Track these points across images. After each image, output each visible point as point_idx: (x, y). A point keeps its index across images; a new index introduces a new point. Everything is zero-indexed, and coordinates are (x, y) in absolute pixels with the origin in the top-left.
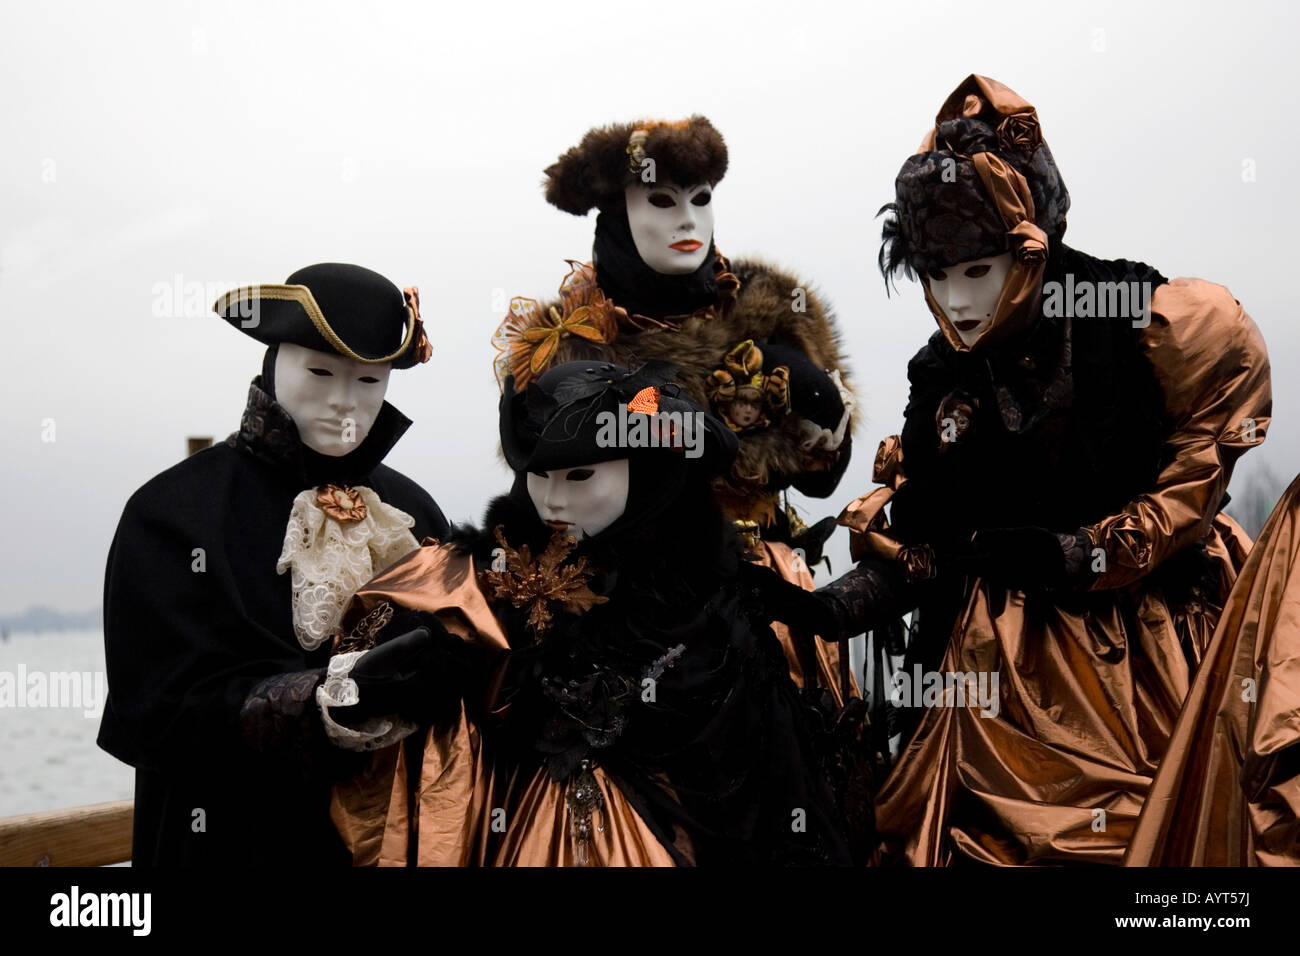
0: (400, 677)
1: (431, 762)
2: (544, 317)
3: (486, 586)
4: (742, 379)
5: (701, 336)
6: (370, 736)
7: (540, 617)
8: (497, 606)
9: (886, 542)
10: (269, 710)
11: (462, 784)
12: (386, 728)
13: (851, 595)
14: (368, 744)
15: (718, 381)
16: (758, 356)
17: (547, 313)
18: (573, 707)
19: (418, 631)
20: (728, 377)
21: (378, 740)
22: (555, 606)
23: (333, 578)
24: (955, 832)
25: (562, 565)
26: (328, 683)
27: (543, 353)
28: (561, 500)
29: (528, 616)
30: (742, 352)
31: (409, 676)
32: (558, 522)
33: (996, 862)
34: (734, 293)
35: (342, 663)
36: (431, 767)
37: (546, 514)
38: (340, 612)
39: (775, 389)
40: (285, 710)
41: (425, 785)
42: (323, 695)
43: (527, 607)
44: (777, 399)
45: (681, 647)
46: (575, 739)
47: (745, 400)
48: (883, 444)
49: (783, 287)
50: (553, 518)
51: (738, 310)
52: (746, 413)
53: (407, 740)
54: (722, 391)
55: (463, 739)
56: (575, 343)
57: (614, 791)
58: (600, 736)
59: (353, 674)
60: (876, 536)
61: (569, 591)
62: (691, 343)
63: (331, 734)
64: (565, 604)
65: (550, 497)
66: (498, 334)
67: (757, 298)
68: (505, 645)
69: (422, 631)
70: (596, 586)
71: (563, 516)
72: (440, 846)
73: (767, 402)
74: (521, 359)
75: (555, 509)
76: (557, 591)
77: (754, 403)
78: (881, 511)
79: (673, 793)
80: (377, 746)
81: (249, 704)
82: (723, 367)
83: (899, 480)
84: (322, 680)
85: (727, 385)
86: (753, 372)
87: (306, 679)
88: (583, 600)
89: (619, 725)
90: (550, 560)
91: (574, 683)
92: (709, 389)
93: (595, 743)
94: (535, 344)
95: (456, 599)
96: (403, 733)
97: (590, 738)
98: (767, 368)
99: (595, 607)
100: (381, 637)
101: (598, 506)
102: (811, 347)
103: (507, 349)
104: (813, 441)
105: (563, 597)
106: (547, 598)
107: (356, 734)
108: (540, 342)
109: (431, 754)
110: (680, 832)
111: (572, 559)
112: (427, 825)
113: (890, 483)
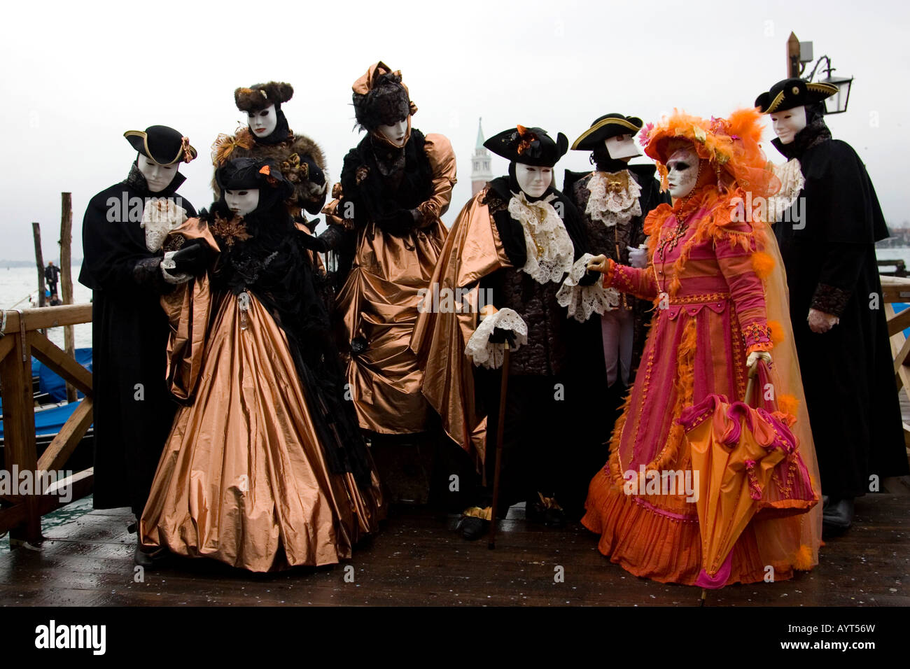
0: (190, 260)
1: (197, 288)
2: (229, 140)
3: (212, 231)
4: (293, 165)
5: (281, 151)
6: (179, 278)
7: (230, 242)
8: (216, 238)
9: (338, 218)
10: (144, 270)
11: (207, 296)
12: (184, 276)
13: (328, 238)
14: (176, 282)
15: (285, 165)
16: (298, 158)
17: (230, 139)
18: (242, 271)
19: (196, 245)
20: (288, 164)
21: (180, 280)
22: (235, 238)
23: (159, 230)
24: (363, 313)
25: (237, 225)
26: (165, 261)
27: (228, 151)
28: (236, 201)
29: (226, 241)
30: (293, 157)
31: (193, 259)
32: (235, 209)
33: (376, 323)
34: (293, 140)
35: (169, 255)
36: (197, 290)
37: (231, 206)
38: (162, 240)
39: (303, 169)
40: (149, 270)
41: (195, 296)
42: (164, 265)
43: (226, 238)
44: (304, 173)
45: (277, 253)
46: (241, 280)
47: (293, 173)
48: (335, 185)
49: (309, 142)
50: (234, 207)
51: (294, 146)
52: (293, 177)
53: (189, 281)
54: (286, 168)
55: (207, 282)
56: (239, 149)
57: (254, 297)
58: (250, 280)
59: (174, 259)
60: (334, 216)
61: (240, 233)
62: (277, 152)
63: (165, 278)
64: (238, 238)
65: (233, 201)
66: (213, 145)
67: (300, 143)
68: (219, 250)
69: (197, 245)
70: (248, 232)
71: (237, 207)
72: (200, 315)
73: (300, 174)
74: (221, 153)
75: (234, 204)
76: (236, 233)
77: (296, 174)
78: (336, 208)
79: (273, 298)
80: (179, 283)
81: (136, 267)
82: (287, 161)
83: (341, 197)
84: (162, 260)
85: (287, 166)
86: (296, 163)
87: (157, 260)
88: (244, 237)
89: (256, 277)
90: (234, 223)
91: (242, 263)
92: (282, 167)
93: (248, 283)
94: (226, 149)
95: (202, 235)
96: (189, 278)
97: (246, 280)
98: (301, 163)
99: (248, 239)
100: (182, 247)
101: (249, 204)
102: (317, 162)
103: (216, 151)
104: (315, 189)
105: (238, 235)
106: (233, 236)
107: (174, 278)
108: (227, 148)
109: (197, 286)
110: (275, 311)
111: (241, 223)
112: (196, 309)
113: (338, 198)
